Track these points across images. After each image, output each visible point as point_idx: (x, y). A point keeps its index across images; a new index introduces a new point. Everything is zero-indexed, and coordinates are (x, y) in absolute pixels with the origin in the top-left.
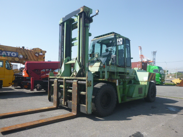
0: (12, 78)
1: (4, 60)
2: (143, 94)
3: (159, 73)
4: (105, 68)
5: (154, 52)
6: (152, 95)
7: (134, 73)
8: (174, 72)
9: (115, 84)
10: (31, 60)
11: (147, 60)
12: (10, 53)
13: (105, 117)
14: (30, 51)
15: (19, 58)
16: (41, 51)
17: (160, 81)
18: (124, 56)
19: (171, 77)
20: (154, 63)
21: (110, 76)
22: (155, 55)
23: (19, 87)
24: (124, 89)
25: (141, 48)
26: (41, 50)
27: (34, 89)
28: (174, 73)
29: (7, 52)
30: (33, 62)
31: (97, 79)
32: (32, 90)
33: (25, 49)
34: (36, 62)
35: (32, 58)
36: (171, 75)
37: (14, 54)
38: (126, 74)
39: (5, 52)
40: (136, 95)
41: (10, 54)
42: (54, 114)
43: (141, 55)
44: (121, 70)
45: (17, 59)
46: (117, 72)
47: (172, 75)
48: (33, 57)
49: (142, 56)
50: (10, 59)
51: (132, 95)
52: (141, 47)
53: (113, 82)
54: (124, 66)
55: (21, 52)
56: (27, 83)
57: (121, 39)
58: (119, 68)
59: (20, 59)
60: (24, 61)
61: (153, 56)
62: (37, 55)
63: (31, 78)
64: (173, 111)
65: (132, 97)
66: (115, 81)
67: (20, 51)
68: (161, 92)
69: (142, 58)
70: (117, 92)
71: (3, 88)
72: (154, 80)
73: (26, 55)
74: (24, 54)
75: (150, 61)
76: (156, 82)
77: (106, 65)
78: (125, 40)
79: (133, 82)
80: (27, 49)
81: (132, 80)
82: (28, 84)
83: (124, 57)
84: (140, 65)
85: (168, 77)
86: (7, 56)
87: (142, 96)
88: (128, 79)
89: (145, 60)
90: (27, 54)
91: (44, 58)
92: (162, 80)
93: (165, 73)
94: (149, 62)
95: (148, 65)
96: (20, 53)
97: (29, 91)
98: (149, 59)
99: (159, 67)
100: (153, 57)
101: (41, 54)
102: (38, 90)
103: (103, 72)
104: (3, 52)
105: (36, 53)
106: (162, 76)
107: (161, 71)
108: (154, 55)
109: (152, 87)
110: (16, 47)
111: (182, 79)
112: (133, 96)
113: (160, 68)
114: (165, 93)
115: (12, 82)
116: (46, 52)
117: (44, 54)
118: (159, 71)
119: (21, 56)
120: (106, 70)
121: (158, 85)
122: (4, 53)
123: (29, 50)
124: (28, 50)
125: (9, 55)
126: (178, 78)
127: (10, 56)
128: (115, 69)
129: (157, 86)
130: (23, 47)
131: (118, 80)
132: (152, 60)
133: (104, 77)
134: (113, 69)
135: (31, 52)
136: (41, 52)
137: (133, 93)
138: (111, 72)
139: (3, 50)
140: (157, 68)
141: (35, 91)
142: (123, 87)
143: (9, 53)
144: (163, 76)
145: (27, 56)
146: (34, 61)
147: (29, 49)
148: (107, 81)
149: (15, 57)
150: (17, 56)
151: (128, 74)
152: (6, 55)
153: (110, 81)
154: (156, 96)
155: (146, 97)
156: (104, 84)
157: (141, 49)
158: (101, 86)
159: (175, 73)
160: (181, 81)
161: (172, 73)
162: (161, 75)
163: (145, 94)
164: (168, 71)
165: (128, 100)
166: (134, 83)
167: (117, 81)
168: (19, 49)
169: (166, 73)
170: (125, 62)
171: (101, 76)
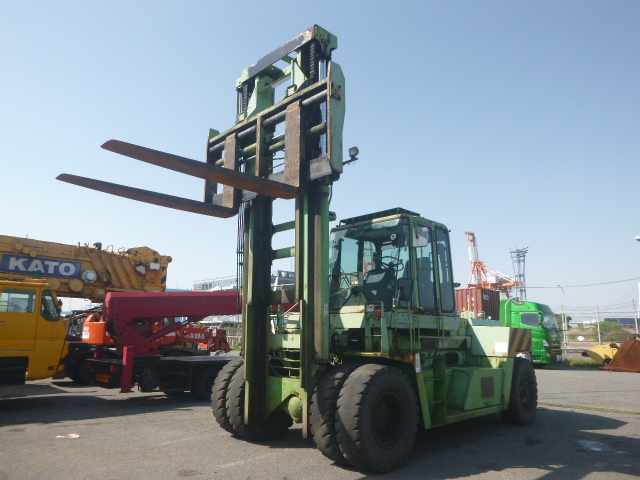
0: (58, 349)
1: (38, 289)
2: (496, 400)
3: (541, 324)
4: (379, 317)
5: (518, 252)
6: (525, 400)
7: (463, 331)
8: (593, 321)
9: (412, 366)
10: (122, 287)
11: (497, 277)
12: (57, 264)
13: (385, 472)
14: (120, 258)
15: (83, 281)
16: (156, 258)
17: (548, 355)
18: (432, 280)
19: (581, 338)
20: (521, 291)
21: (395, 341)
22: (524, 260)
23: (67, 379)
24: (438, 384)
25: (474, 238)
26: (155, 253)
27: (133, 385)
28: (591, 324)
29: (47, 263)
30: (128, 292)
31: (357, 353)
32: (126, 390)
33: (104, 252)
34: (140, 294)
35: (125, 281)
36: (583, 329)
37: (67, 269)
38: (441, 335)
39: (38, 262)
40: (475, 402)
41: (56, 268)
42: (222, 466)
43: (475, 263)
44: (427, 322)
45: (76, 285)
46: (417, 330)
47: (586, 333)
48: (128, 276)
49: (479, 267)
50: (55, 283)
51: (463, 403)
52: (472, 234)
53: (406, 360)
54: (435, 311)
55: (91, 262)
56: (109, 364)
57: (425, 229)
58: (422, 318)
59: (86, 284)
60: (101, 292)
61: (516, 264)
62: (141, 269)
63: (125, 348)
64: (595, 451)
65: (462, 409)
66: (411, 358)
67: (88, 259)
68: (554, 390)
69: (479, 272)
70: (417, 393)
71: (27, 383)
72: (528, 350)
73: (107, 272)
74: (99, 267)
75: (506, 282)
76: (534, 357)
77: (383, 310)
78: (433, 229)
79: (461, 362)
80: (110, 250)
81: (460, 354)
82: (111, 369)
83: (434, 283)
84: (476, 298)
85: (573, 337)
86: (47, 275)
87: (495, 404)
88: (445, 349)
89: (490, 279)
90: (109, 268)
91: (164, 280)
92: (554, 349)
93: (560, 323)
94: (504, 285)
95: (502, 297)
96: (86, 265)
97: (114, 394)
98: (503, 276)
99: (539, 307)
100: (517, 270)
101: (154, 266)
102: (143, 391)
103: (376, 330)
104: (35, 262)
105: (140, 264)
106: (552, 335)
107: (546, 319)
108: (519, 261)
109: (522, 373)
110: (77, 245)
111: (618, 345)
112: (467, 406)
113: (543, 309)
114: (564, 395)
115: (60, 364)
116: (169, 259)
117: (164, 268)
118: (542, 320)
119: (91, 276)
120: (383, 324)
121: (541, 366)
122: (36, 266)
123: (116, 255)
124: (112, 254)
125: (51, 270)
126: (607, 341)
127: (57, 274)
128: (411, 321)
129: (538, 372)
130: (99, 245)
131: (421, 355)
132: (513, 280)
133: (376, 348)
134: (403, 320)
135: (124, 260)
136: (156, 261)
137: (465, 396)
138: (399, 329)
139: (33, 254)
140: (533, 310)
141: (136, 392)
142: (434, 377)
143: (52, 265)
144: (554, 336)
145: (110, 274)
146: (132, 291)
147: (116, 251)
148: (388, 357)
149: (72, 277)
150: (78, 276)
151: (448, 333)
152: (43, 271)
153: (397, 358)
154: (536, 404)
155: (506, 407)
156: (379, 367)
157: (473, 240)
158: (373, 373)
159: (596, 325)
160: (615, 351)
161: (584, 322)
162: (547, 332)
163: (503, 397)
164: (569, 319)
165: (451, 418)
166: (466, 364)
167: (418, 356)
168: (86, 250)
169: (564, 326)
170: (438, 297)
171: (368, 343)
